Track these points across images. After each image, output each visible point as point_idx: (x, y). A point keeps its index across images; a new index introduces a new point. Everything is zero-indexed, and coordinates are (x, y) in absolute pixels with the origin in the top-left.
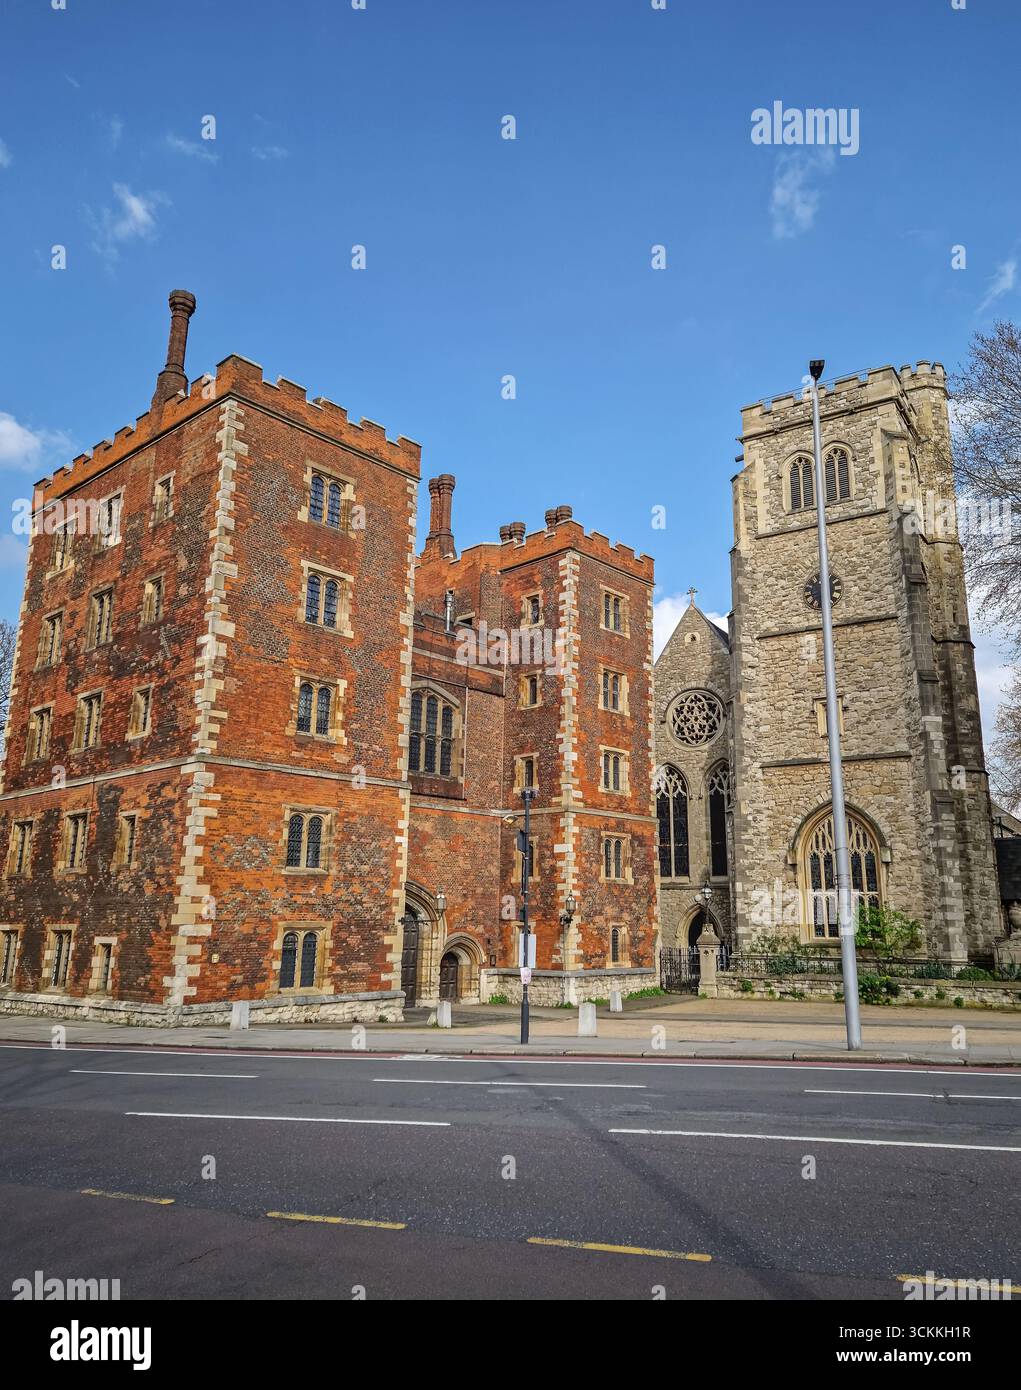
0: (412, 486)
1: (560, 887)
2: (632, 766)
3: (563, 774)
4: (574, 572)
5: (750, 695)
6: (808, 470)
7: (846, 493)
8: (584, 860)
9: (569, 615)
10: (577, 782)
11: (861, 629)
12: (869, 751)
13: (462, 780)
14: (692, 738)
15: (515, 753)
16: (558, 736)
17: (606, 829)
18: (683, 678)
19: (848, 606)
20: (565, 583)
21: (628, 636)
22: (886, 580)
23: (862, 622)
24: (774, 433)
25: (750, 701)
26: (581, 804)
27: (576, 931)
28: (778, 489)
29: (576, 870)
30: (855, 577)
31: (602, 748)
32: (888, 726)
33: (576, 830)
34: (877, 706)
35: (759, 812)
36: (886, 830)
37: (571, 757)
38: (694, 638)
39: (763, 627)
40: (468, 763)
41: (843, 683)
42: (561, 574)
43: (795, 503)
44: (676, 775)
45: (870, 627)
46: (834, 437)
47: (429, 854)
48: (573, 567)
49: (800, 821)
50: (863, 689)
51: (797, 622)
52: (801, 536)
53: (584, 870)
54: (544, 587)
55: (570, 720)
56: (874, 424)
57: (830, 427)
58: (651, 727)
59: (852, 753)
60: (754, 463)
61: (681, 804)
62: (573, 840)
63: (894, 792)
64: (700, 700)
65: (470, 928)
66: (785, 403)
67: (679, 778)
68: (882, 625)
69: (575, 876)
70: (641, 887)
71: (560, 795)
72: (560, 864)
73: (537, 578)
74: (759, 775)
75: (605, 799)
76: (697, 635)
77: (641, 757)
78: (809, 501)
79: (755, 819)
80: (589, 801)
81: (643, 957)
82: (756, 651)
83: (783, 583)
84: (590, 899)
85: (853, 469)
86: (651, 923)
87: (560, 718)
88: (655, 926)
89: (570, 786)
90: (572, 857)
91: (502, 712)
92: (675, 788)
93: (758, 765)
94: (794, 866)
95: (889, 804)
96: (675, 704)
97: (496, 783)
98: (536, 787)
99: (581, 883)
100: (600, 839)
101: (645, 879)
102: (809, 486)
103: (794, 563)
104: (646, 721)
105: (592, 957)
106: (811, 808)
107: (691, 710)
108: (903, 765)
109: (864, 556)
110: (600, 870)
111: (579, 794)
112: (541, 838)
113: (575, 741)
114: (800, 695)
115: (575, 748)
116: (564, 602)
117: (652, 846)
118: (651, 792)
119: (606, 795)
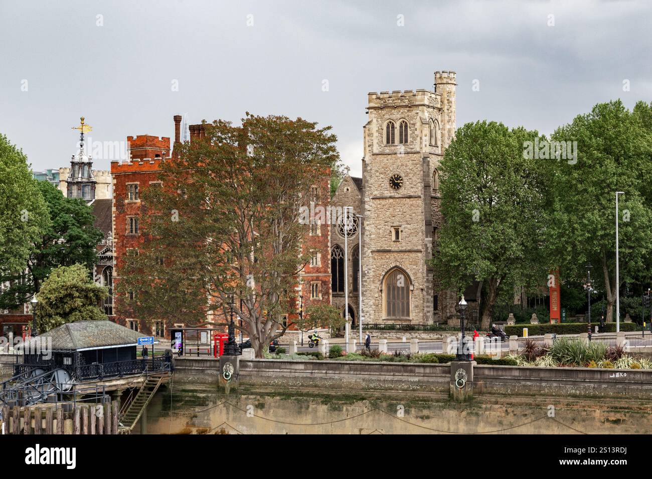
1: (296, 302)
2: (322, 255)
5: (368, 223)
6: (393, 127)
7: (406, 141)
8: (305, 293)
11: (409, 200)
12: (409, 248)
17: (313, 281)
19: (405, 189)
21: (320, 203)
22: (419, 181)
23: (410, 197)
24: (381, 108)
25: (368, 225)
26: (304, 273)
28: (382, 134)
30: (408, 178)
31: (311, 250)
32: (415, 239)
33: (301, 282)
34: (412, 231)
35: (369, 269)
36: (412, 278)
38: (348, 190)
39: (374, 194)
41: (401, 221)
43: (388, 142)
44: (340, 249)
45: (412, 199)
46: (403, 116)
49: (384, 273)
50: (408, 224)
51: (387, 194)
52: (389, 157)
53: (305, 296)
56: (417, 113)
57: (402, 111)
58: (329, 238)
59: (403, 249)
60: (372, 120)
61: (342, 261)
62: (302, 286)
63: (416, 264)
66: (386, 96)
67: (341, 251)
68: (416, 199)
70: (325, 300)
72: (297, 294)
74: (370, 255)
75: (312, 270)
76: (349, 188)
78: (393, 142)
79: (368, 272)
80: (306, 271)
82: (371, 204)
83: (382, 176)
84: (307, 306)
85: (409, 132)
90: (301, 292)
92: (339, 255)
93: (370, 251)
94: (381, 291)
95: (414, 269)
99: (304, 301)
100: (310, 285)
101: (326, 297)
102: (393, 134)
103: (387, 168)
104: (327, 236)
106: (388, 269)
108: (419, 254)
109: (411, 170)
110: (310, 296)
114: (386, 224)
117: (329, 284)
118: (329, 263)
119: (313, 268)
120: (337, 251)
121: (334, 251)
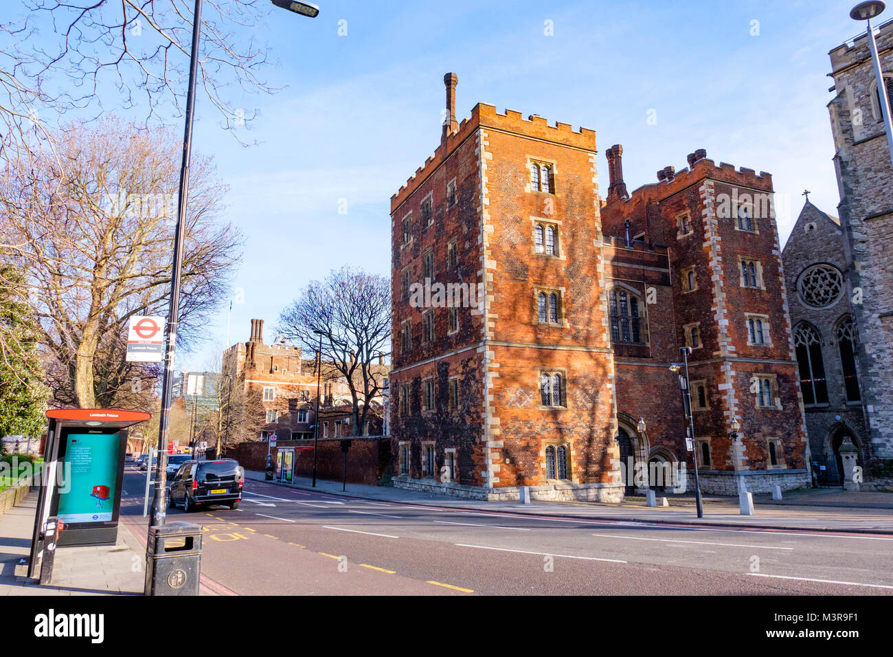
0: (592, 157)
1: (726, 413)
2: (772, 325)
3: (719, 335)
4: (711, 194)
5: (863, 263)
8: (741, 394)
9: (711, 224)
10: (730, 340)
13: (648, 345)
14: (819, 301)
15: (683, 324)
16: (712, 309)
18: (806, 257)
20: (705, 202)
21: (757, 232)
24: (857, 64)
25: (864, 268)
26: (735, 355)
27: (741, 443)
28: (866, 105)
29: (737, 401)
31: (747, 314)
33: (733, 373)
35: (881, 351)
37: (724, 324)
38: (811, 227)
39: (868, 211)
40: (651, 333)
42: (702, 196)
44: (810, 329)
47: (632, 395)
48: (710, 190)
53: (742, 401)
54: (690, 207)
55: (720, 297)
58: (784, 296)
60: (844, 90)
61: (816, 349)
62: (732, 381)
64: (823, 272)
65: (666, 443)
67: (812, 331)
69: (736, 405)
70: (789, 411)
71: (718, 350)
72: (724, 397)
73: (685, 202)
74: (879, 323)
75: (753, 351)
76: (814, 224)
77: (778, 319)
79: (879, 357)
80: (741, 353)
81: (796, 461)
82: (865, 228)
84: (749, 421)
86: (800, 437)
87: (713, 296)
88: (803, 439)
89: (726, 343)
90: (732, 392)
91: (671, 296)
92: (810, 339)
93: (876, 315)
96: (803, 277)
97: (673, 345)
98: (701, 346)
99: (741, 410)
101: (791, 405)
104: (779, 292)
105: (755, 461)
107: (816, 280)
110: (755, 400)
111: (733, 348)
112: (708, 380)
113: (725, 311)
115: (726, 316)
116: (706, 216)
117: (794, 382)
118: (789, 343)
119: (754, 348)
120: (805, 333)
121: (799, 333)
